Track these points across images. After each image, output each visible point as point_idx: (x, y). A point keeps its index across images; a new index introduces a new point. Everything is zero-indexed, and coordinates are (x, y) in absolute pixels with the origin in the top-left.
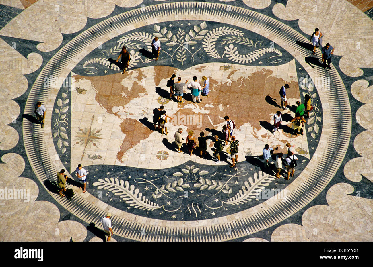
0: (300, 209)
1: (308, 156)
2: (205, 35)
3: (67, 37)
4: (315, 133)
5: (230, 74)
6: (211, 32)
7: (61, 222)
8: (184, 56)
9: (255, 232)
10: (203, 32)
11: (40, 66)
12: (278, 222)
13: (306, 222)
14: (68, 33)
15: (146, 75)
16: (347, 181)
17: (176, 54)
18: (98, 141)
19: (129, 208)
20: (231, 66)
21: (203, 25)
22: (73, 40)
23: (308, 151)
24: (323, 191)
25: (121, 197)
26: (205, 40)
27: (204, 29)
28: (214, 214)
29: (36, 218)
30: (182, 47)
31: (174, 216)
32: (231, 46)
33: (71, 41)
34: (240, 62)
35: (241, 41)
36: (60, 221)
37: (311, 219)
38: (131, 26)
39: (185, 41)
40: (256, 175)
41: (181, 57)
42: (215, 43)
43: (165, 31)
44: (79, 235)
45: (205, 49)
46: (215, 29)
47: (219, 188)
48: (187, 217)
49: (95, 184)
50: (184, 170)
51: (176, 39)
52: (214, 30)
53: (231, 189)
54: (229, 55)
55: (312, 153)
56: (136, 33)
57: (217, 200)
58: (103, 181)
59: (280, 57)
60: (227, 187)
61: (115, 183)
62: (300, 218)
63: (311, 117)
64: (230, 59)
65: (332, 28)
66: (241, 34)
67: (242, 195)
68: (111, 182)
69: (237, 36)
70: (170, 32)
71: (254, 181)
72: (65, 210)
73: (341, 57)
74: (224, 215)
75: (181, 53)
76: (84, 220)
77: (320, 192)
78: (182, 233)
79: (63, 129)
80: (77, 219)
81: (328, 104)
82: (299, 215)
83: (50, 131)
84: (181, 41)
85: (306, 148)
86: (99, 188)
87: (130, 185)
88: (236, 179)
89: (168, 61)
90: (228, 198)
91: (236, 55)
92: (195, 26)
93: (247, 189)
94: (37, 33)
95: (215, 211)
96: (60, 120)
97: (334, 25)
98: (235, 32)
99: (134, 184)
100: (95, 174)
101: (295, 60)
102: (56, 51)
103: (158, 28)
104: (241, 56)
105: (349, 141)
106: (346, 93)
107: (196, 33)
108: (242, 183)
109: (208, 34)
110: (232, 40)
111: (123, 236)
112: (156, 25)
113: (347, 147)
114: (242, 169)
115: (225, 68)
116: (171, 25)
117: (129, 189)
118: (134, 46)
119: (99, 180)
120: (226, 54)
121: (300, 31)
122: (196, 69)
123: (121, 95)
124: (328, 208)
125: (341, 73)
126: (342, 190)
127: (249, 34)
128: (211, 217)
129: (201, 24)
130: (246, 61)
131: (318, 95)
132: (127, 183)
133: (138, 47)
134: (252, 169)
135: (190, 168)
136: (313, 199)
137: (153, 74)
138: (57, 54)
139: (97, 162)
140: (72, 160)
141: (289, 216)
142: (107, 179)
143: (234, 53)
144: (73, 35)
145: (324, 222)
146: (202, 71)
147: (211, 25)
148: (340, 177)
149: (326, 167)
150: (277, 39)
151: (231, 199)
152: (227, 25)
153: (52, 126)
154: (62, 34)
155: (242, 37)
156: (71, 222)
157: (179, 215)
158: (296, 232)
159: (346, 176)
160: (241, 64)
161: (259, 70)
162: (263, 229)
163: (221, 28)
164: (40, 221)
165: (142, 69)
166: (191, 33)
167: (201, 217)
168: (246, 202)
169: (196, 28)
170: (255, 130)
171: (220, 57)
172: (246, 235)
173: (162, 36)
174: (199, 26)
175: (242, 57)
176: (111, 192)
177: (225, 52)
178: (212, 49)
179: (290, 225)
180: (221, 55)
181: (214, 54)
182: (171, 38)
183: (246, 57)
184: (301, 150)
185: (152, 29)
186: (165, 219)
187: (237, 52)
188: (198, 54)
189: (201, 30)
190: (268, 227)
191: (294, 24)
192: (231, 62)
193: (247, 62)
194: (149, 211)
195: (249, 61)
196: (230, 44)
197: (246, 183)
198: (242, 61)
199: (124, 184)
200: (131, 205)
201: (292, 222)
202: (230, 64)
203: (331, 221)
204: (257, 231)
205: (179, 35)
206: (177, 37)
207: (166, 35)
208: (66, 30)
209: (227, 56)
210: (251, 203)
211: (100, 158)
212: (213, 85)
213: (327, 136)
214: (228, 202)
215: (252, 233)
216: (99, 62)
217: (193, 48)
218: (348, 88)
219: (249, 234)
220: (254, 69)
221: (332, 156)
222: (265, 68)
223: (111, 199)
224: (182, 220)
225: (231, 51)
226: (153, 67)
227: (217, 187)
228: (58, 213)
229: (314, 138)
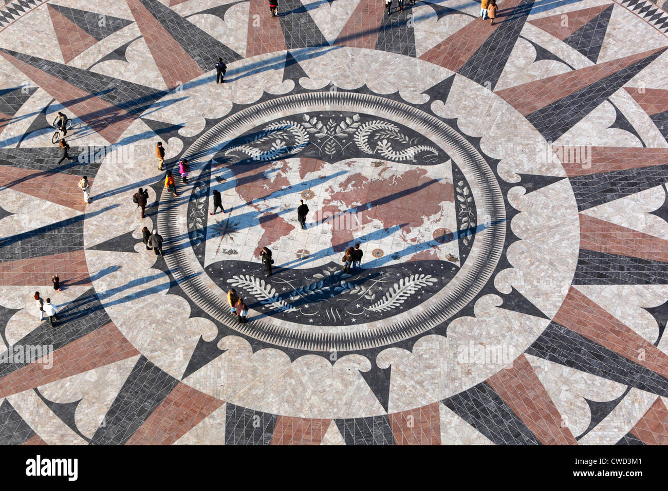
0: (446, 319)
1: (458, 264)
2: (357, 128)
3: (210, 123)
4: (467, 240)
5: (382, 171)
6: (364, 125)
7: (191, 319)
8: (334, 149)
9: (396, 341)
10: (356, 125)
11: (180, 152)
12: (422, 332)
13: (451, 334)
14: (211, 118)
15: (291, 167)
16: (497, 293)
17: (325, 146)
18: (234, 235)
19: (263, 308)
20: (383, 163)
21: (356, 117)
22: (216, 126)
23: (459, 259)
24: (470, 302)
25: (256, 296)
26: (357, 133)
27: (357, 122)
28: (354, 320)
29: (165, 312)
30: (332, 139)
31: (311, 320)
32: (385, 141)
33: (214, 127)
34: (393, 159)
35: (396, 137)
36: (190, 317)
37: (456, 330)
38: (279, 114)
39: (336, 133)
40: (401, 281)
41: (329, 149)
42: (367, 137)
43: (315, 120)
44: (209, 334)
45: (356, 143)
46: (369, 122)
47: (361, 293)
48: (325, 322)
49: (229, 281)
50: (325, 272)
51: (326, 131)
52: (367, 123)
53: (374, 295)
54: (382, 150)
55: (463, 261)
56: (284, 121)
57: (358, 306)
58: (238, 278)
59: (436, 157)
60: (370, 293)
61: (251, 281)
62: (445, 329)
63: (465, 222)
64: (382, 155)
65: (492, 130)
66: (396, 129)
67: (385, 302)
68: (246, 280)
69: (391, 131)
70: (320, 122)
71: (399, 288)
72: (196, 306)
73: (499, 161)
74: (364, 322)
75: (330, 146)
76: (215, 318)
77: (468, 302)
78: (318, 338)
79: (199, 220)
80: (208, 317)
81: (483, 209)
82: (444, 326)
83: (186, 222)
84: (331, 132)
85: (457, 255)
86: (234, 285)
87: (266, 284)
88: (379, 284)
89: (315, 154)
90: (371, 305)
91: (389, 151)
92: (347, 118)
93: (391, 296)
94: (180, 117)
95: (355, 317)
96: (196, 210)
97: (494, 127)
98: (390, 127)
99: (270, 283)
100: (229, 271)
101: (452, 160)
102: (198, 136)
103: (307, 118)
104: (394, 152)
105: (502, 250)
106: (502, 199)
107: (348, 126)
108: (386, 289)
109: (361, 127)
110: (386, 135)
111: (255, 338)
112: (305, 115)
113: (499, 257)
114: (387, 274)
115: (377, 165)
116: (321, 116)
117: (265, 289)
118: (281, 135)
119: (234, 277)
120: (378, 150)
121: (458, 130)
122: (346, 164)
123: (263, 187)
124: (475, 320)
125: (498, 178)
126: (491, 302)
127: (404, 130)
128: (351, 323)
129: (354, 116)
130: (399, 158)
131: (473, 200)
132: (263, 282)
133: (285, 137)
134: (398, 275)
135: (331, 270)
136: (460, 309)
137: (299, 167)
138: (198, 139)
139: (233, 257)
140: (206, 253)
141: (433, 327)
142: (242, 276)
143: (387, 149)
144: (216, 121)
145: (470, 334)
146: (352, 166)
147: (365, 118)
148: (490, 289)
149: (477, 276)
150: (434, 137)
151: (373, 305)
152: (381, 119)
153: (188, 217)
154: (206, 119)
155: (397, 133)
156: (202, 320)
157: (317, 320)
158: (440, 344)
159: (496, 287)
160: (394, 161)
161: (413, 169)
162: (405, 339)
163: (374, 122)
164: (170, 316)
165: (287, 160)
166: (342, 125)
167: (339, 323)
168: (389, 309)
169: (348, 121)
170: (405, 233)
171: (371, 153)
172: (386, 344)
173: (310, 126)
174: (351, 118)
175: (396, 154)
176: (245, 290)
177: (378, 147)
178: (364, 143)
179: (434, 336)
180: (373, 150)
181: (365, 148)
182: (321, 129)
183: (400, 154)
184: (452, 258)
185: (301, 118)
186: (301, 323)
187: (390, 148)
188: (348, 148)
189: (353, 122)
190: (410, 336)
191: (453, 123)
192: (383, 158)
193: (401, 159)
194: (284, 313)
195: (403, 158)
196: (384, 139)
197: (391, 290)
198: (396, 158)
199: (260, 283)
200: (266, 306)
201: (437, 333)
202: (382, 161)
203: (476, 334)
204: (399, 340)
205: (330, 126)
206: (327, 128)
207: (315, 126)
208: (209, 115)
209: (379, 151)
210: (394, 311)
211: (235, 253)
212: (362, 182)
213: (480, 244)
214: (370, 309)
215: (393, 342)
216: (242, 150)
217: (344, 141)
218: (505, 194)
219: (390, 343)
220: (407, 168)
221: (483, 266)
222: (420, 167)
223: (245, 298)
224: (320, 325)
225: (384, 146)
226: (299, 159)
227: (359, 292)
228: (188, 309)
229: (466, 245)
